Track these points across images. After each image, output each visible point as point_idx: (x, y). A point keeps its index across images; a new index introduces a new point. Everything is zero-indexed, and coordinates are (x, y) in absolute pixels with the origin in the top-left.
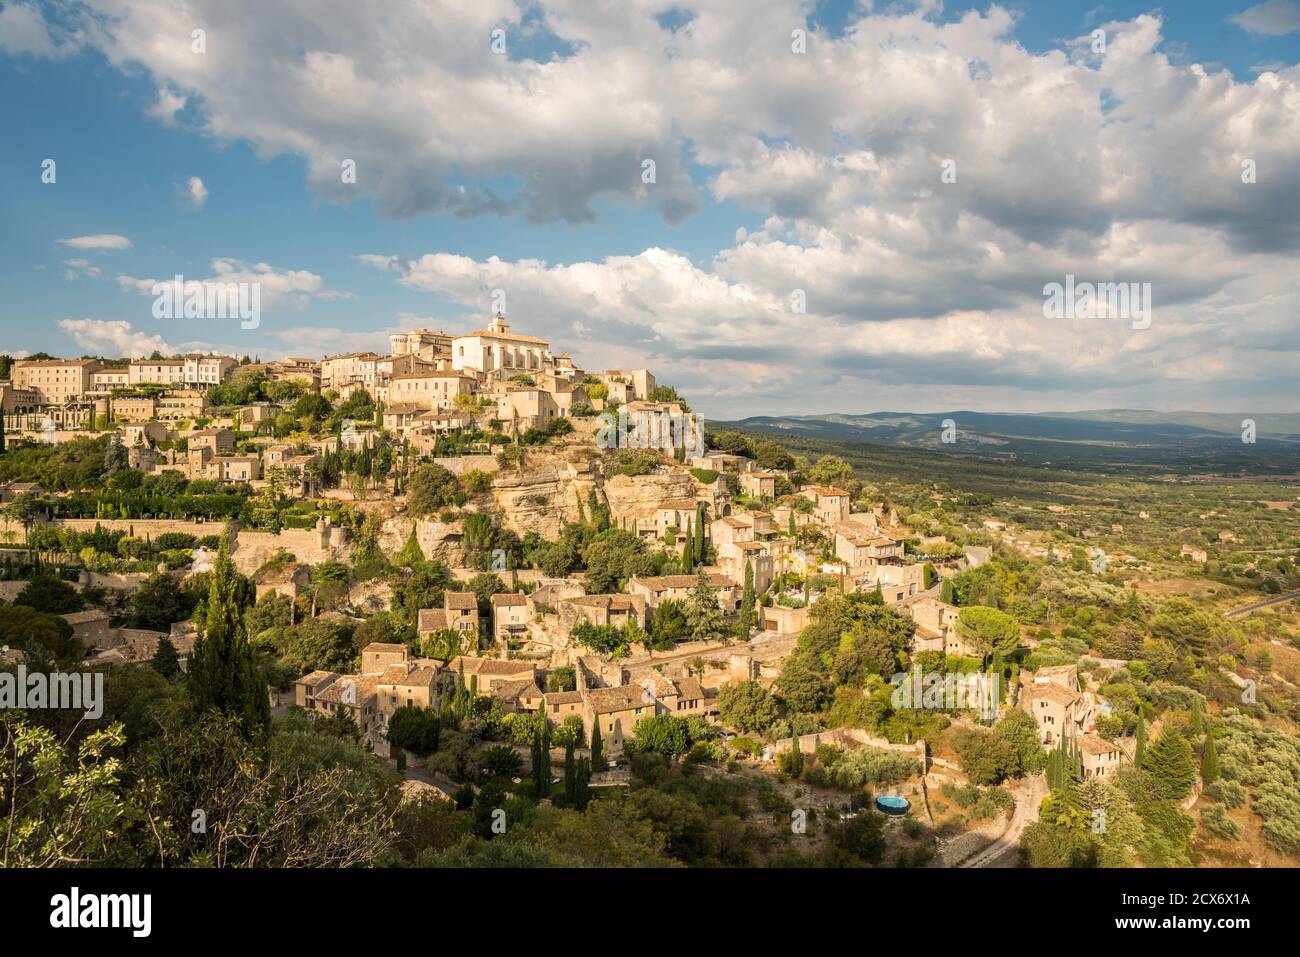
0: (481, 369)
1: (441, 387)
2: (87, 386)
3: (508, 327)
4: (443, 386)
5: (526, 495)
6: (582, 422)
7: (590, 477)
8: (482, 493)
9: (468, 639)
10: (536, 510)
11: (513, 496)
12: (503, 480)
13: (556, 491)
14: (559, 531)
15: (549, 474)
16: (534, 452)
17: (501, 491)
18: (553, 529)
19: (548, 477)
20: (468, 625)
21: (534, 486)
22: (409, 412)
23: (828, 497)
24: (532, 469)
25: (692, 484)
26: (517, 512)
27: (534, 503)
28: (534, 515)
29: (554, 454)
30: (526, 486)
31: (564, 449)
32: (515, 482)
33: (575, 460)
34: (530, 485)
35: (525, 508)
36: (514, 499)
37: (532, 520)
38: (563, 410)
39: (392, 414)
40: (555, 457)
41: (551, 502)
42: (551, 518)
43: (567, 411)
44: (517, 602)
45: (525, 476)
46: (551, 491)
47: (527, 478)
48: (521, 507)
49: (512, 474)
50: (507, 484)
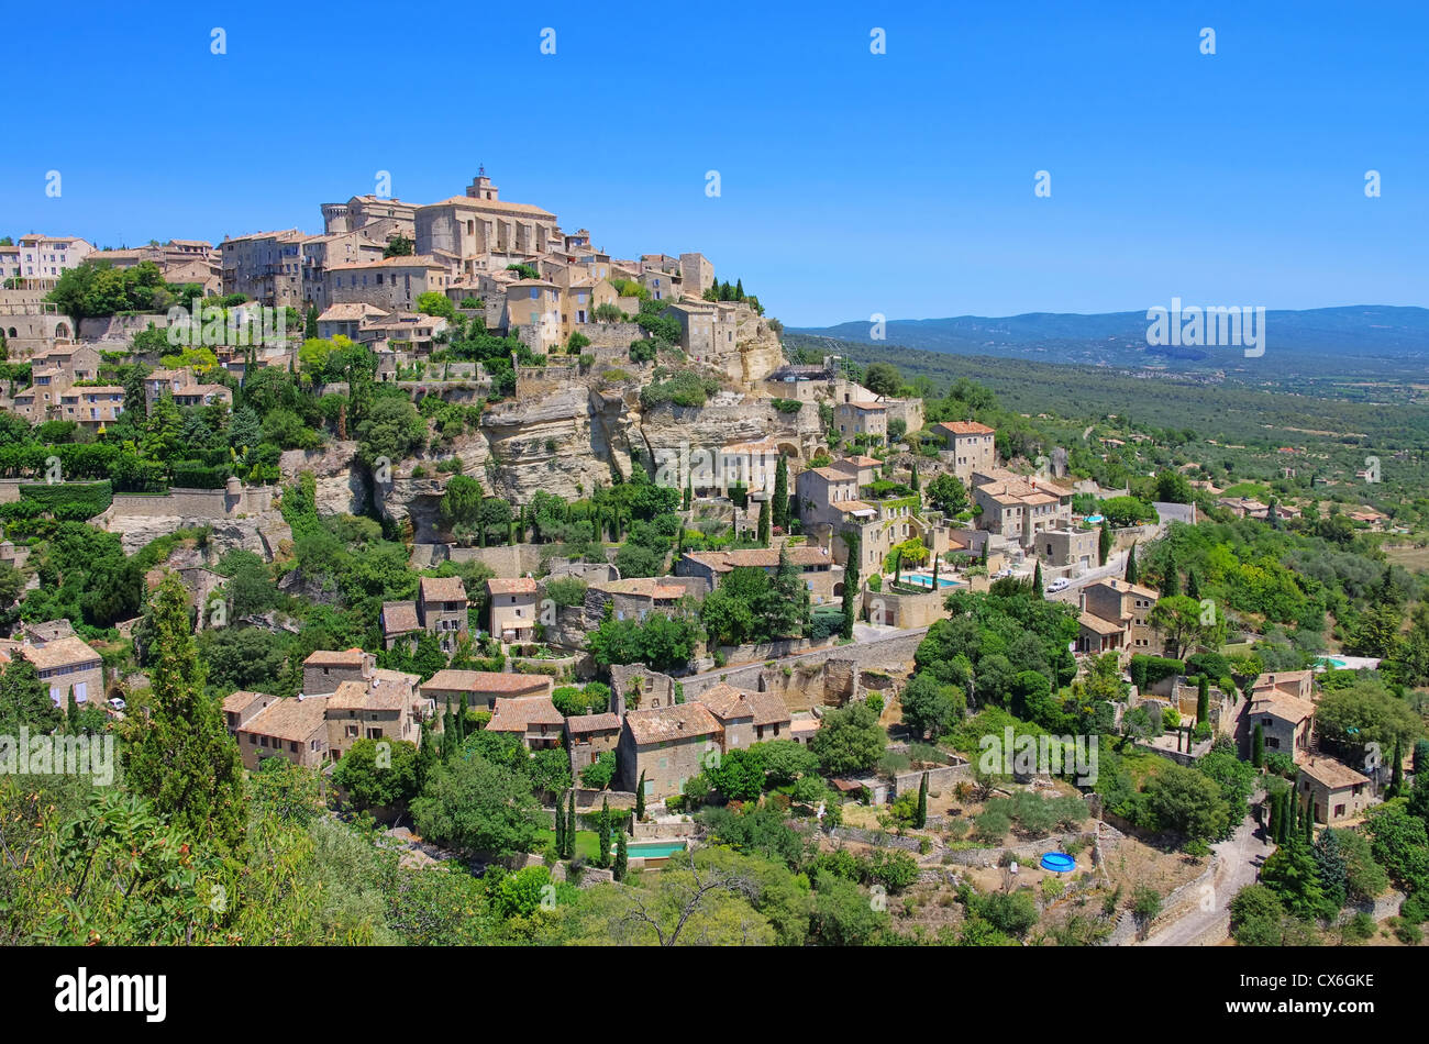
0: (460, 254)
1: (401, 281)
5: (531, 437)
6: (610, 331)
7: (622, 411)
8: (466, 436)
9: (455, 644)
10: (545, 459)
11: (513, 439)
12: (496, 417)
13: (574, 431)
14: (580, 489)
15: (563, 407)
16: (540, 374)
17: (494, 433)
18: (570, 485)
19: (562, 413)
20: (454, 623)
21: (542, 426)
22: (356, 318)
23: (964, 435)
24: (537, 400)
25: (770, 420)
26: (519, 463)
27: (542, 449)
28: (543, 467)
29: (568, 378)
30: (531, 425)
31: (582, 372)
32: (515, 419)
33: (601, 387)
34: (537, 423)
35: (530, 456)
36: (513, 444)
37: (540, 473)
38: (581, 313)
39: (330, 321)
40: (571, 382)
41: (567, 447)
42: (568, 470)
43: (586, 316)
44: (523, 590)
45: (528, 411)
46: (566, 432)
47: (531, 413)
48: (524, 455)
49: (511, 407)
50: (502, 423)
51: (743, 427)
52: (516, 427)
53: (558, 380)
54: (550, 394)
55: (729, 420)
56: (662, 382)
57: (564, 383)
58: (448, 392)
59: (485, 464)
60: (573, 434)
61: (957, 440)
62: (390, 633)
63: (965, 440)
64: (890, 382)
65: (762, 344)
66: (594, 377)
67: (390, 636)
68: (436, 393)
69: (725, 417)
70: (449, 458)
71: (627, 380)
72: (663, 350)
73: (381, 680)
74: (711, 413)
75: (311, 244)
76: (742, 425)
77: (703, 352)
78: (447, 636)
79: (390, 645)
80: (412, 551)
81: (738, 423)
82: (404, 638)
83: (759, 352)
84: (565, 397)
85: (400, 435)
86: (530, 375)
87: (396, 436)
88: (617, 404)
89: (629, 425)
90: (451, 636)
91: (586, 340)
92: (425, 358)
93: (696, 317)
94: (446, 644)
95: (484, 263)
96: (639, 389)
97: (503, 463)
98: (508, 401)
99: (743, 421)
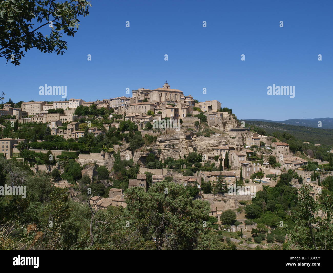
0: (158, 101)
1: (144, 108)
2: (42, 110)
3: (169, 86)
4: (145, 107)
5: (168, 144)
6: (190, 119)
7: (191, 138)
8: (153, 143)
10: (171, 149)
11: (164, 144)
12: (160, 138)
14: (180, 157)
15: (177, 137)
17: (160, 142)
18: (177, 155)
20: (143, 184)
21: (171, 141)
22: (133, 116)
25: (228, 141)
26: (165, 150)
27: (171, 146)
30: (168, 140)
31: (181, 128)
33: (186, 132)
35: (168, 148)
37: (170, 152)
38: (183, 114)
39: (127, 117)
41: (177, 146)
42: (177, 152)
44: (160, 178)
45: (168, 137)
46: (177, 143)
49: (164, 136)
50: (162, 140)
51: (220, 142)
52: (165, 141)
54: (174, 133)
55: (217, 140)
56: (201, 131)
59: (157, 150)
61: (277, 147)
62: (129, 186)
63: (280, 147)
65: (231, 122)
66: (184, 130)
70: (149, 148)
71: (192, 131)
72: (202, 123)
75: (127, 100)
77: (213, 124)
86: (169, 129)
88: (189, 136)
89: (192, 141)
93: (211, 116)
95: (164, 103)
96: (195, 133)
97: (162, 149)
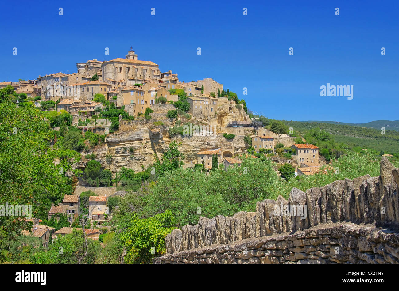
0: (115, 80)
1: (91, 90)
5: (123, 147)
6: (162, 107)
7: (160, 137)
8: (99, 146)
9: (73, 219)
10: (129, 155)
11: (116, 147)
12: (111, 139)
13: (142, 145)
14: (143, 168)
15: (138, 136)
16: (129, 123)
17: (110, 145)
18: (139, 166)
19: (137, 138)
20: (73, 211)
21: (129, 142)
22: (70, 103)
23: (303, 149)
24: (127, 132)
25: (222, 142)
26: (118, 157)
27: (128, 151)
28: (128, 159)
29: (141, 125)
30: (124, 142)
31: (147, 122)
32: (117, 140)
33: (152, 128)
34: (126, 141)
35: (122, 154)
36: (116, 149)
37: (126, 161)
38: (152, 100)
39: (62, 105)
40: (142, 126)
41: (138, 151)
42: (138, 160)
43: (154, 101)
44: (101, 200)
45: (123, 137)
46: (138, 145)
47: (124, 137)
48: (120, 153)
49: (116, 135)
50: (113, 141)
51: (208, 144)
52: (118, 142)
53: (136, 125)
54: (133, 130)
55: (202, 141)
56: (178, 126)
57: (139, 126)
58: (95, 130)
59: (106, 157)
60: (141, 146)
61: (299, 151)
62: (50, 214)
63: (303, 151)
64: (280, 128)
65: (231, 114)
66: (150, 124)
67: (50, 215)
68: (91, 130)
69: (201, 140)
70: (91, 154)
71: (163, 126)
72: (181, 114)
73: (38, 228)
74: (195, 138)
75: (63, 77)
76: (207, 143)
77: (200, 115)
78: (70, 216)
79: (50, 218)
80: (75, 189)
81: (206, 142)
82: (54, 216)
83: (230, 117)
84: (138, 132)
85: (74, 145)
86: (125, 123)
87: (72, 145)
88: (158, 134)
89: (163, 143)
90: (72, 215)
91: (152, 111)
92: (90, 118)
93: (196, 102)
94: (70, 218)
95: (125, 83)
96: (168, 129)
97: (113, 156)
98: (115, 133)
99: (208, 142)
